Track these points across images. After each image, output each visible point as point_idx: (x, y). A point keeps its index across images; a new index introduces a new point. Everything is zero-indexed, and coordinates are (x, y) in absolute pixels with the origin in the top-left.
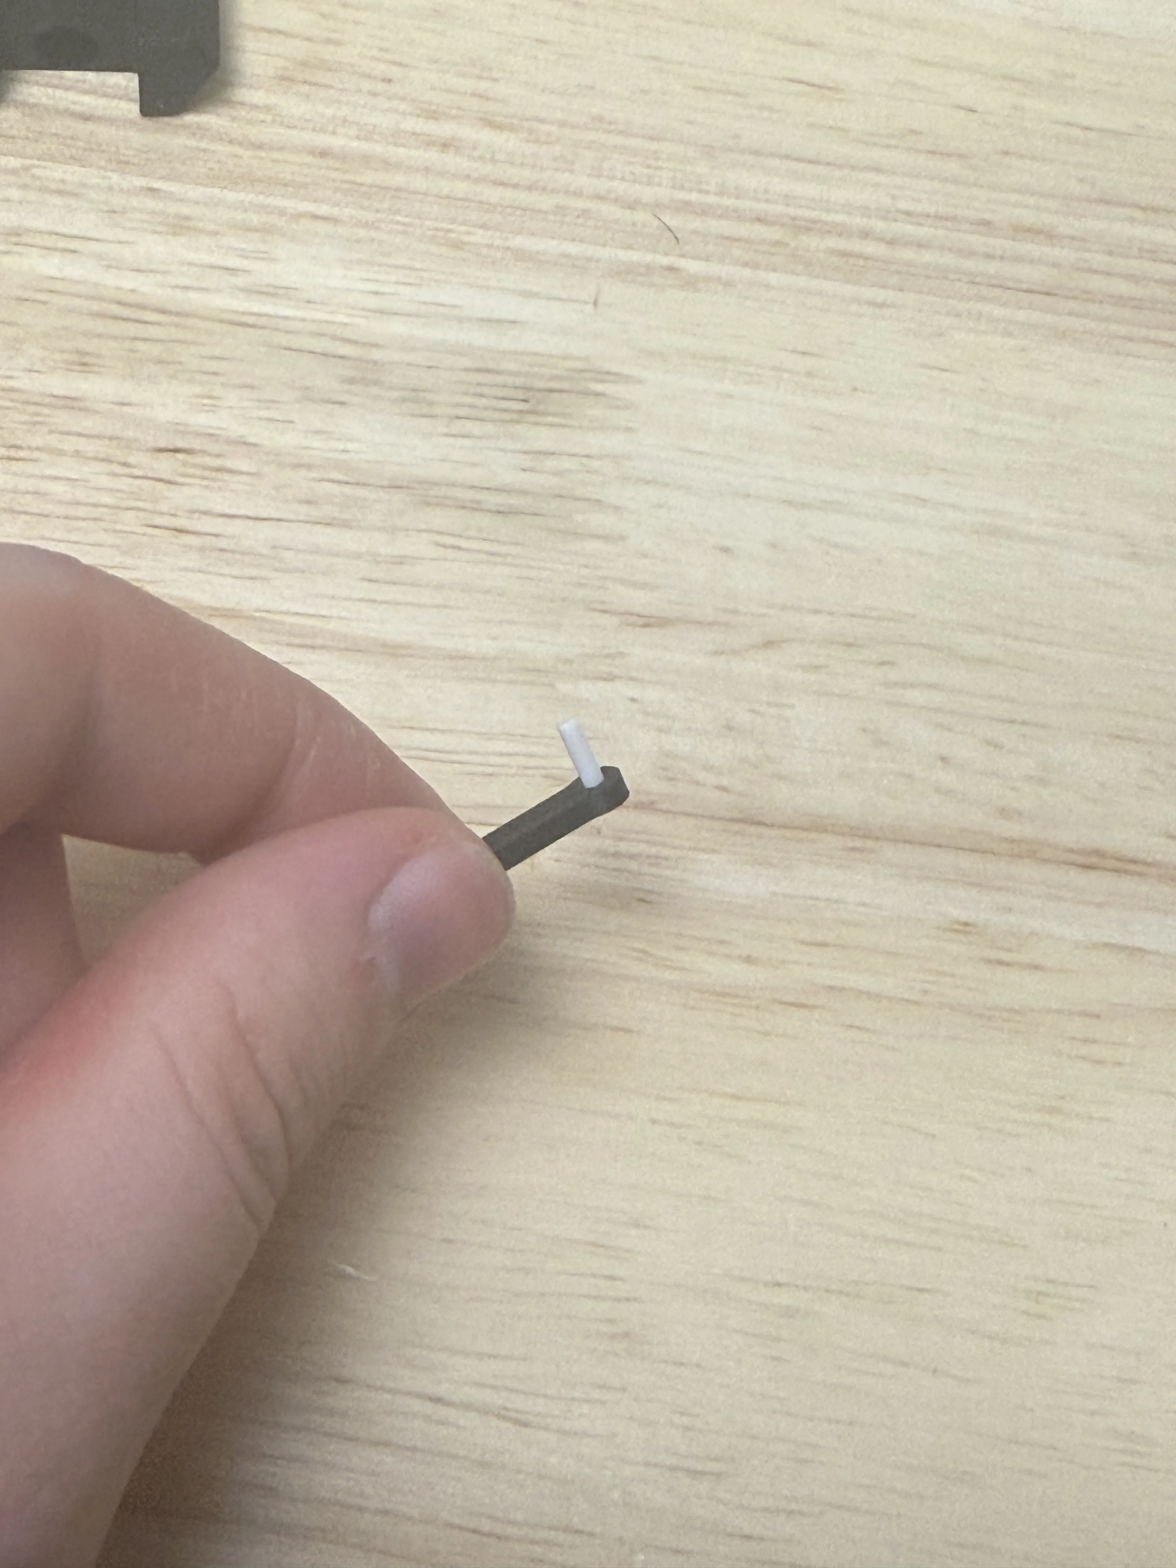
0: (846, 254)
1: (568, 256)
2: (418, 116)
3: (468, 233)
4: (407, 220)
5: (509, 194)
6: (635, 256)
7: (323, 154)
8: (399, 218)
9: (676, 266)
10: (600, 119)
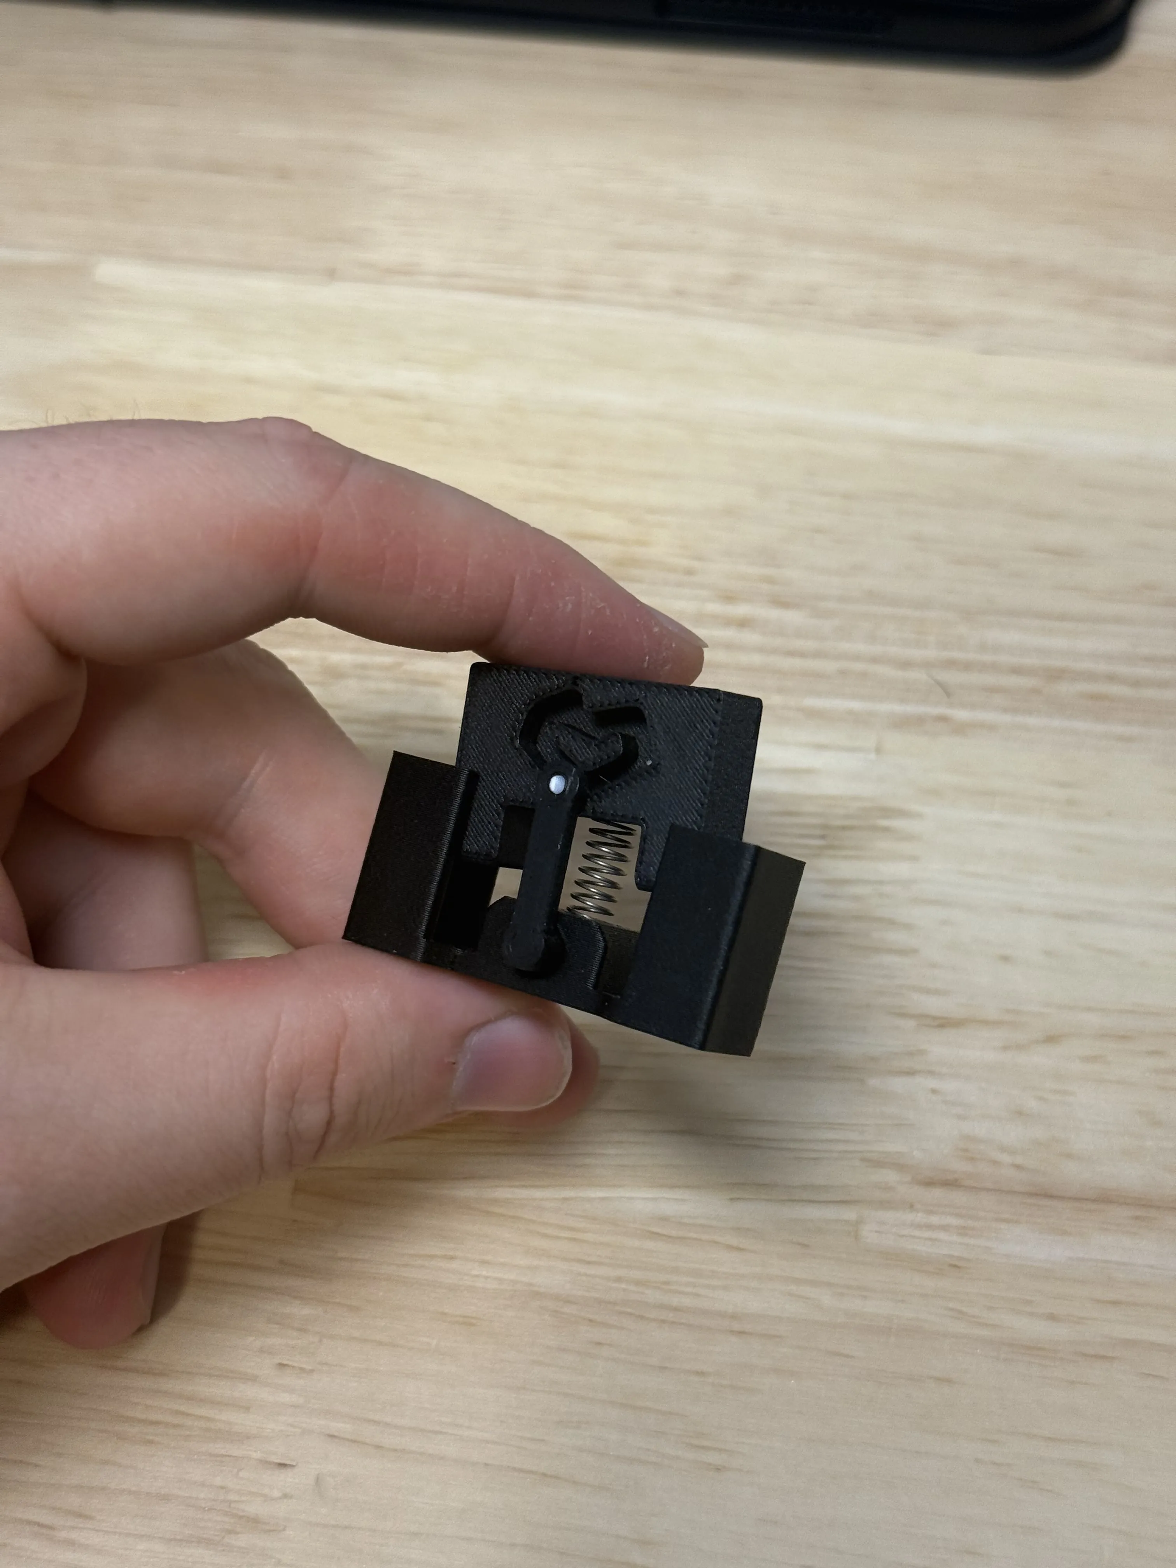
0: (1094, 697)
1: (851, 712)
2: (718, 601)
5: (798, 662)
6: (910, 709)
9: (945, 715)
10: (871, 593)
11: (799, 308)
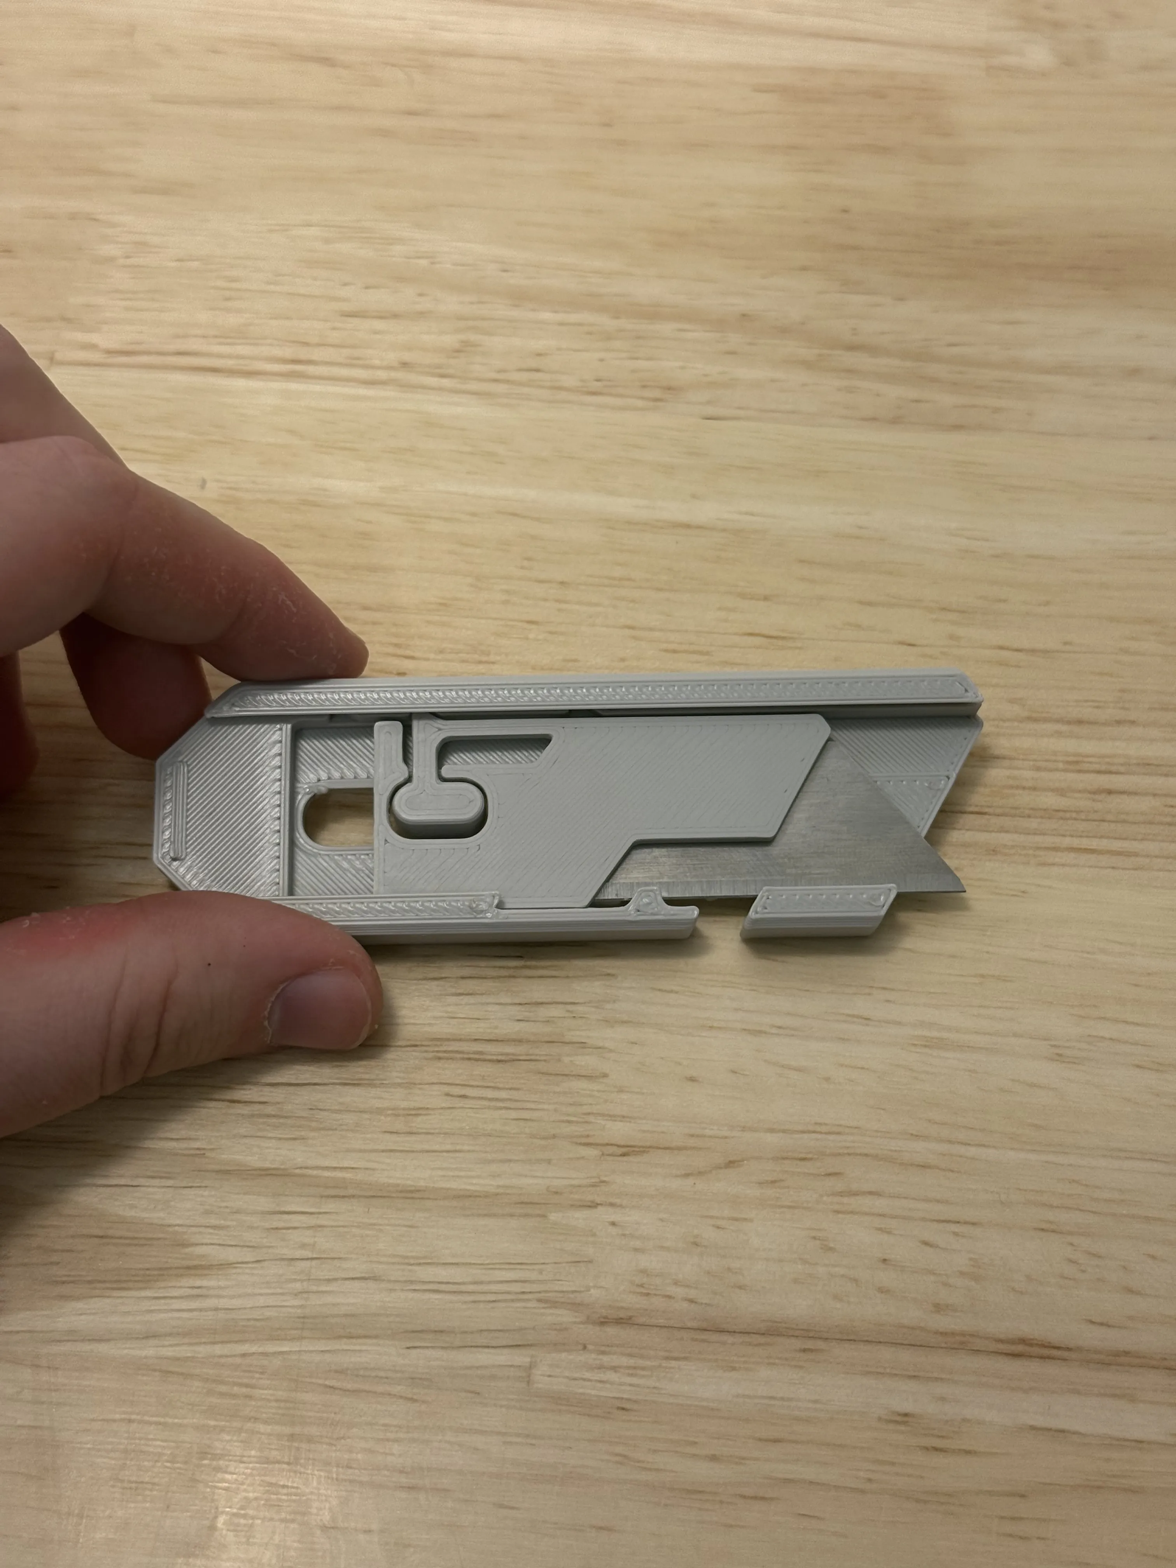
11: (525, 376)
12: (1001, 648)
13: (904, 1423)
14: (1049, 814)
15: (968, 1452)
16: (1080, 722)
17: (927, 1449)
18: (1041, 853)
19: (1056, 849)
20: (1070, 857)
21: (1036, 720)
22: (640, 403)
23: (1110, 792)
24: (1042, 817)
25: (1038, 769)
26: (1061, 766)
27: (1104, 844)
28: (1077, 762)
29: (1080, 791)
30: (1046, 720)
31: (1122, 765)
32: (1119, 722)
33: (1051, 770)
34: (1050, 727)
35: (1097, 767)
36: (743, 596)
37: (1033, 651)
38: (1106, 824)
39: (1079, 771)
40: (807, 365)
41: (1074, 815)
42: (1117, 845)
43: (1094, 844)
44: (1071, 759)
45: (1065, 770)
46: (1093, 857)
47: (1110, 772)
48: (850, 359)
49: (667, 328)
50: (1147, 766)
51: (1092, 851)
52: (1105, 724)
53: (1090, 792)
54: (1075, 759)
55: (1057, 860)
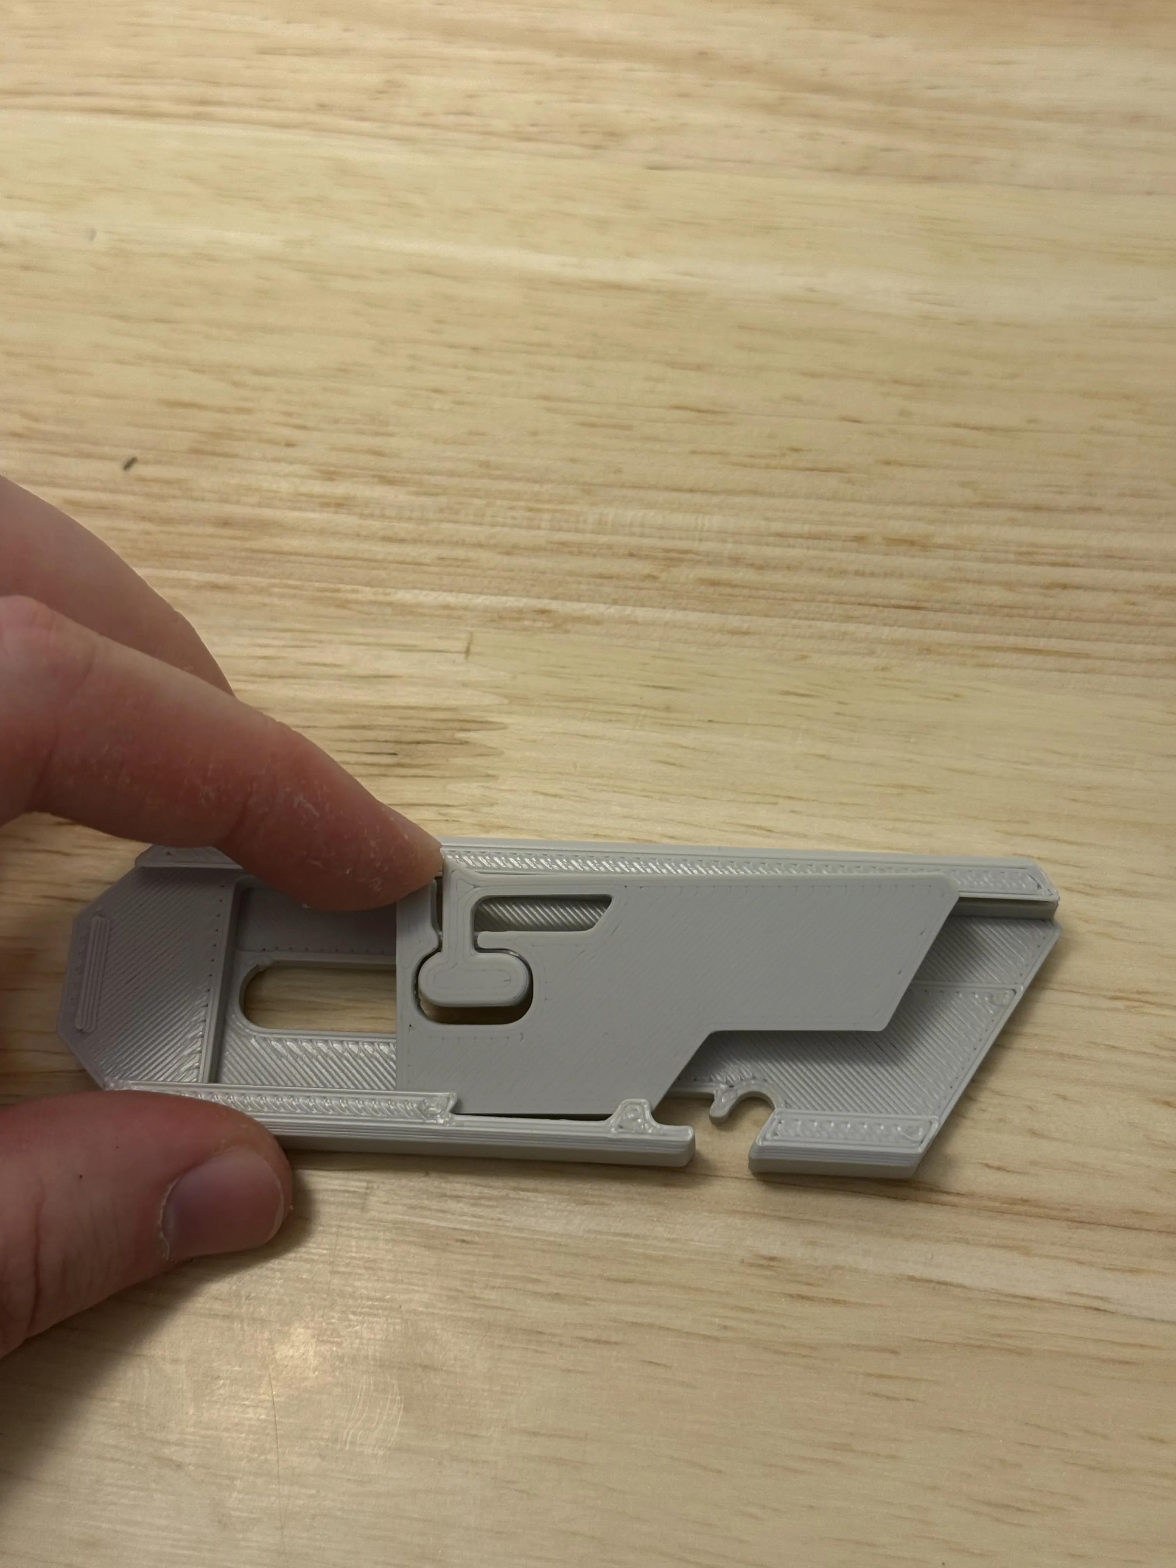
0: (714, 583)
1: (446, 607)
2: (316, 478)
3: (354, 591)
4: (299, 583)
5: (394, 550)
6: (509, 602)
7: (226, 523)
8: (291, 582)
9: (548, 608)
10: (486, 465)
11: (452, 119)
12: (957, 425)
13: (769, 1267)
14: (993, 609)
15: (836, 1302)
16: (1038, 508)
17: (791, 1296)
18: (982, 653)
19: (997, 649)
20: (1012, 658)
21: (988, 506)
22: (577, 151)
23: (1065, 587)
24: (984, 613)
25: (986, 560)
26: (1012, 557)
27: (1053, 644)
28: (1030, 553)
29: (1030, 586)
30: (1000, 506)
31: (1081, 557)
32: (1083, 510)
33: (999, 562)
34: (1003, 514)
35: (1053, 559)
36: (673, 365)
37: (991, 429)
38: (1057, 622)
39: (1032, 563)
40: (769, 108)
41: (1022, 612)
42: (1065, 645)
43: (1042, 643)
44: (1024, 549)
45: (1017, 562)
46: (1039, 658)
47: (1067, 565)
48: (816, 101)
49: (615, 67)
50: (1110, 558)
51: (1038, 652)
52: (1069, 511)
53: (1042, 587)
54: (1030, 549)
55: (997, 661)
